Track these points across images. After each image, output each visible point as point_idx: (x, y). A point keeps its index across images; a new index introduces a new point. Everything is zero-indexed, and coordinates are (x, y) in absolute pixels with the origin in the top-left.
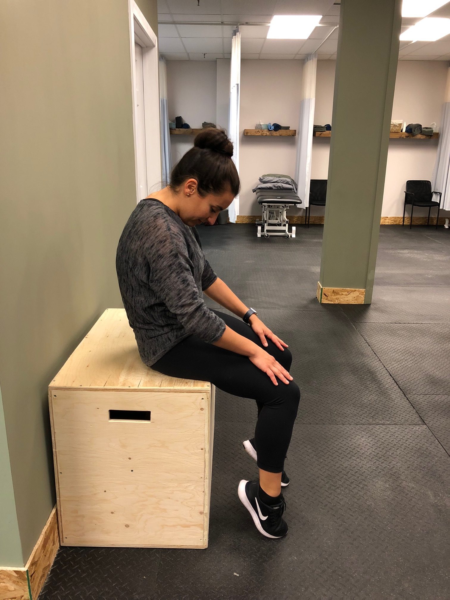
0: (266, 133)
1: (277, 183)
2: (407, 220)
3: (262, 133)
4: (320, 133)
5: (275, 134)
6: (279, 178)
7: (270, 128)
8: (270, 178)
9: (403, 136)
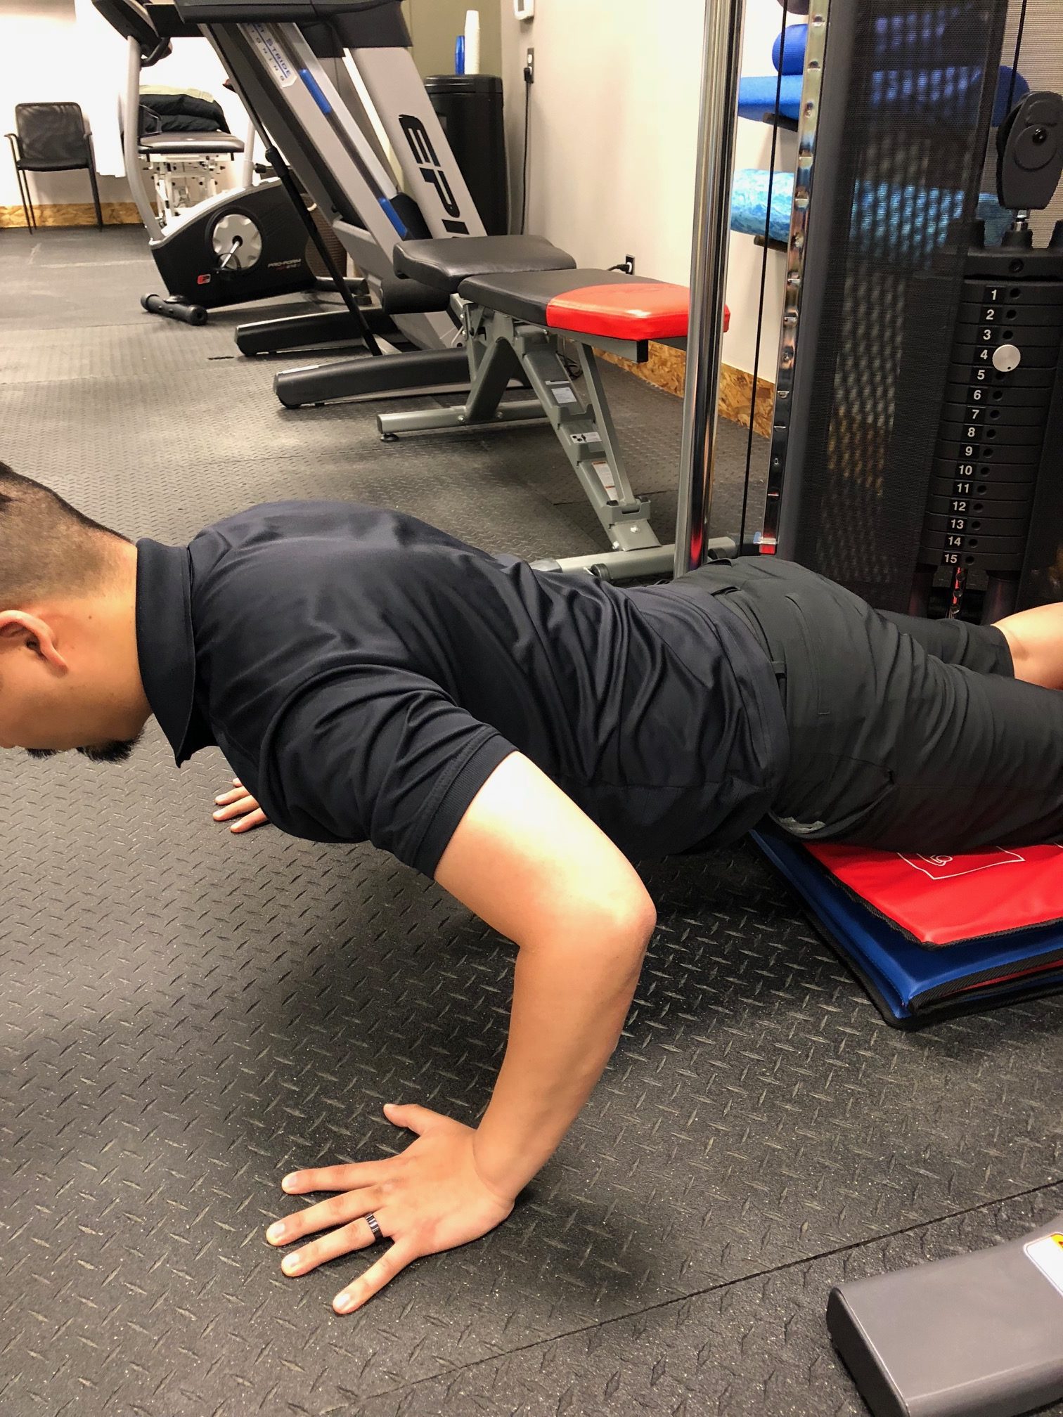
2: (50, 212)
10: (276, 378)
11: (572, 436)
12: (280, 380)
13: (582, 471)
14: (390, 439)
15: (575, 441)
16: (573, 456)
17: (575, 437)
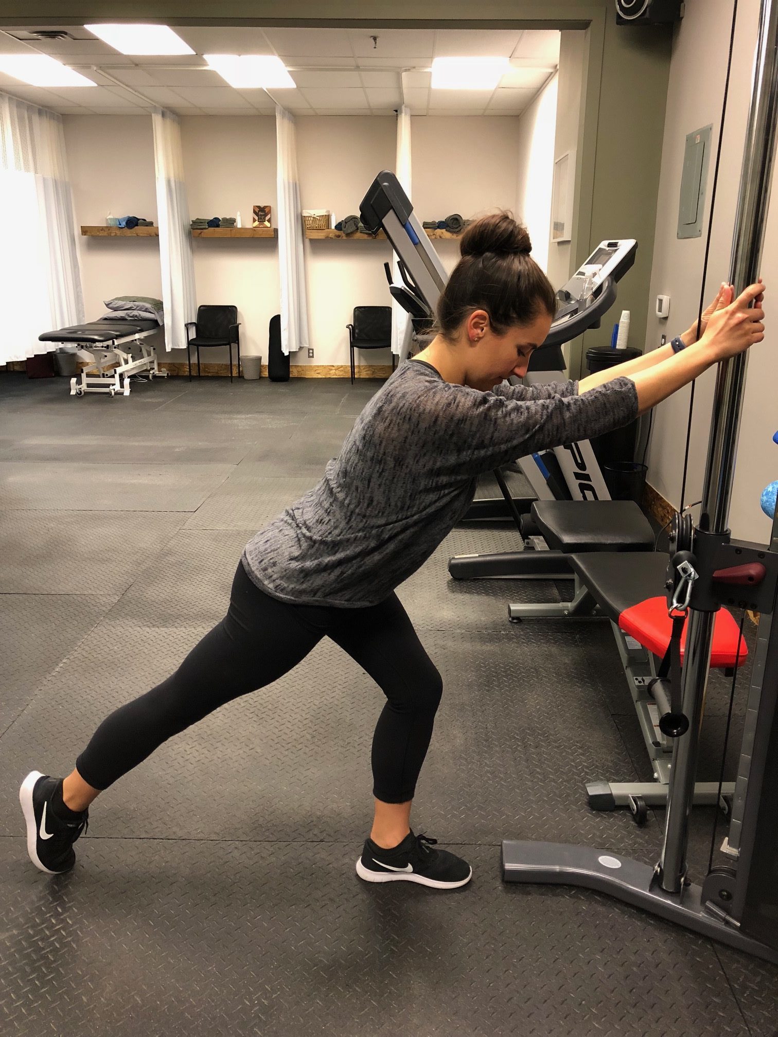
0: (116, 233)
1: (132, 311)
2: (365, 370)
3: (109, 232)
4: (199, 231)
5: (128, 232)
6: (134, 302)
7: (120, 225)
8: (120, 303)
9: (331, 235)
10: (450, 561)
11: (635, 678)
12: (453, 561)
13: (639, 707)
14: (515, 621)
15: (637, 682)
16: (634, 694)
17: (637, 679)
